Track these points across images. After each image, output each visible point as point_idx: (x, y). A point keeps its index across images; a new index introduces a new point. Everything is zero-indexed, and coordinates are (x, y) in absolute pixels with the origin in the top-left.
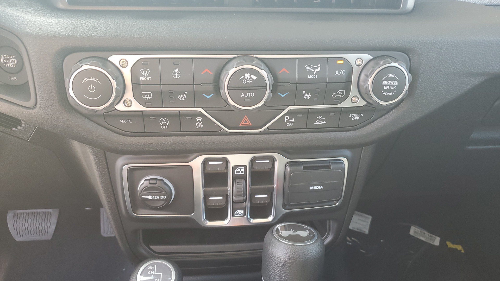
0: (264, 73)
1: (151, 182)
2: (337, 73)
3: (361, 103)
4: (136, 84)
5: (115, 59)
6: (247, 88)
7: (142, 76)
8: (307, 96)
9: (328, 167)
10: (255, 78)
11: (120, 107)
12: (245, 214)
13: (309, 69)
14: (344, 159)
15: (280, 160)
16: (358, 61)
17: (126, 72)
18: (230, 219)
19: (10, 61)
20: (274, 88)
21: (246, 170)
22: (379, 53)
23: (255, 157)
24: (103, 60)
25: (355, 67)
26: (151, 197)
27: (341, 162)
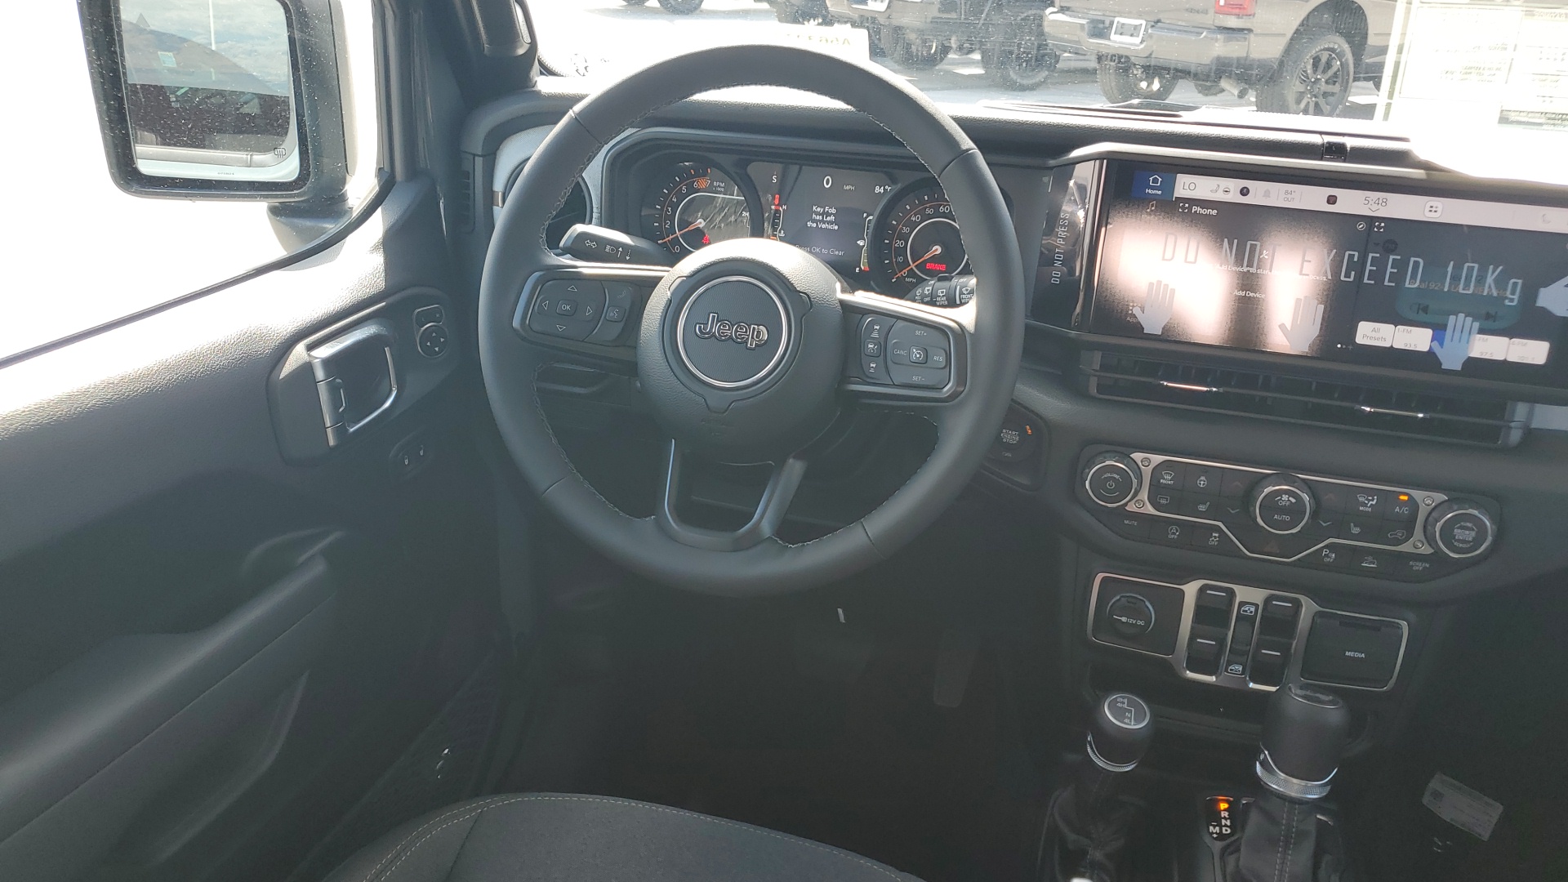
0: (1306, 497)
1: (1130, 600)
2: (1397, 510)
3: (1426, 550)
4: (1156, 485)
5: (1138, 456)
6: (1283, 510)
7: (1164, 479)
8: (1356, 530)
9: (1376, 628)
10: (1293, 500)
11: (1131, 507)
12: (1243, 672)
13: (1362, 499)
14: (1404, 624)
15: (1308, 607)
16: (1426, 500)
17: (1147, 472)
18: (1221, 674)
19: (1011, 437)
20: (1315, 515)
21: (1257, 610)
22: (1459, 494)
23: (1273, 595)
24: (1125, 457)
25: (1422, 506)
26: (1124, 619)
27: (1399, 627)
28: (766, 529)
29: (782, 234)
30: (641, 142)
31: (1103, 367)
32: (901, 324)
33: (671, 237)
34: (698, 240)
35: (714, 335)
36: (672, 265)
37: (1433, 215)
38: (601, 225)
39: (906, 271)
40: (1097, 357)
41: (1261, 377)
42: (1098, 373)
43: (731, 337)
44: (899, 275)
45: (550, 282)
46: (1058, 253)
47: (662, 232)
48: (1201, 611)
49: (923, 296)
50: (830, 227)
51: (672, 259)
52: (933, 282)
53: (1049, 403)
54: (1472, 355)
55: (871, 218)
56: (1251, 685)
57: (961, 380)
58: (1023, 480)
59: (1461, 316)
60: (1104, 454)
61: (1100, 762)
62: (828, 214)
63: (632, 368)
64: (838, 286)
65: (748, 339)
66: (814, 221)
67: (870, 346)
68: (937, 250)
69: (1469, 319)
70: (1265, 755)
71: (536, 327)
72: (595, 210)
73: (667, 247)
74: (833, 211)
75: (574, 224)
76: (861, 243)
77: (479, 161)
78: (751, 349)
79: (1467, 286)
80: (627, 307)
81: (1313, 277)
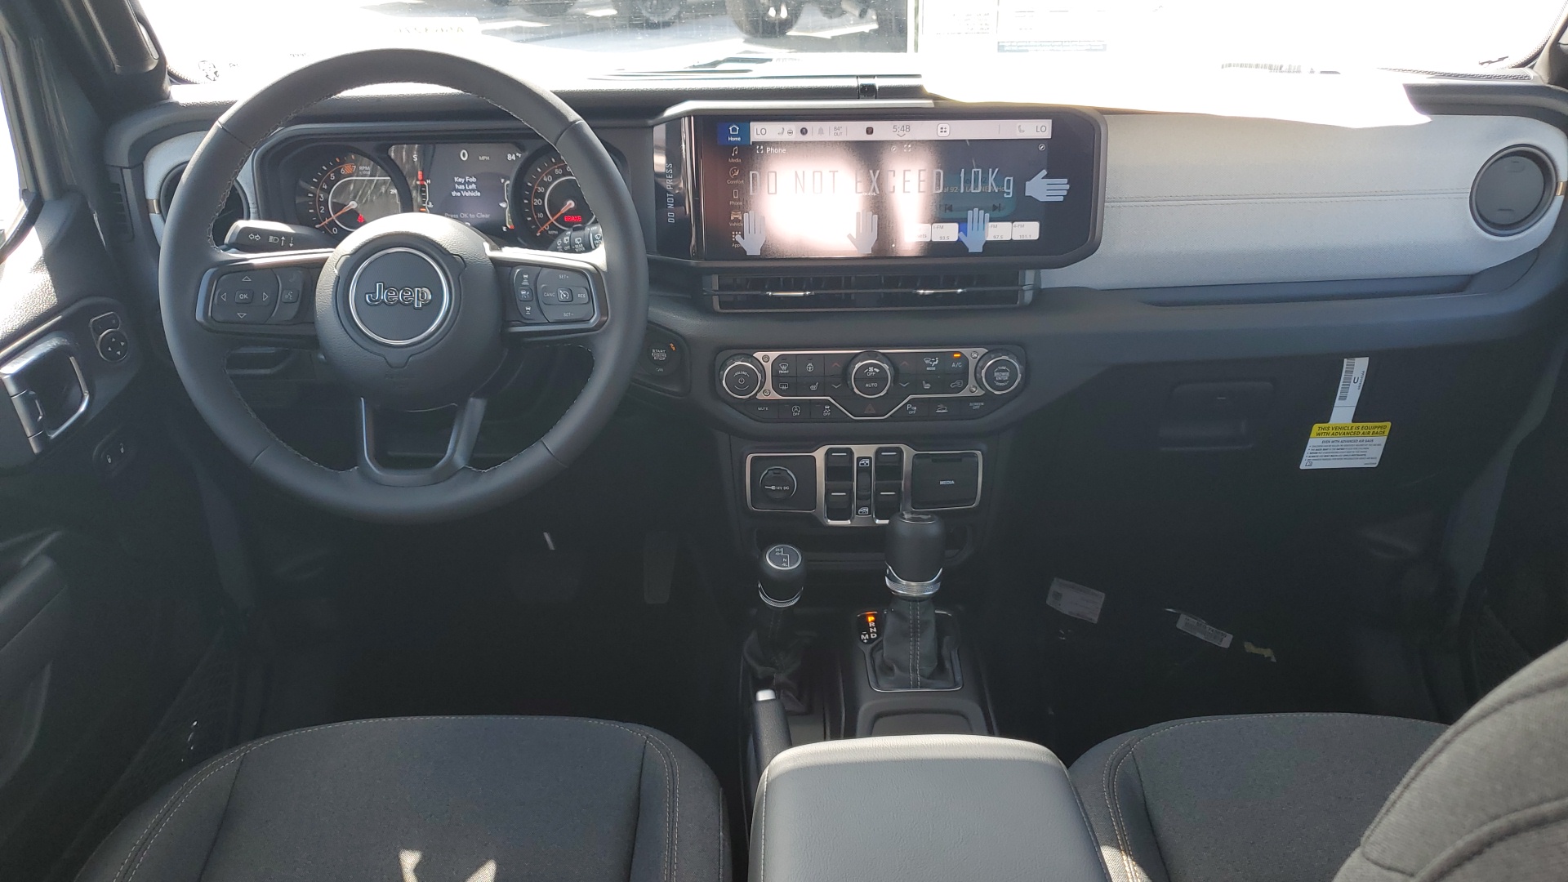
0: (886, 367)
1: (776, 471)
2: (954, 365)
3: (979, 392)
4: (776, 376)
5: (759, 355)
6: (871, 379)
7: (781, 369)
8: (927, 386)
9: (960, 460)
10: (878, 371)
11: (761, 396)
12: (870, 510)
13: (927, 362)
14: (979, 453)
15: (908, 453)
16: (973, 354)
17: (768, 366)
18: (853, 518)
19: (659, 355)
20: (895, 380)
21: (871, 462)
22: (995, 346)
23: (880, 448)
24: (750, 358)
25: (970, 359)
26: (773, 488)
27: (974, 456)
28: (460, 461)
29: (431, 205)
30: (286, 139)
31: (721, 288)
32: (545, 271)
33: (327, 221)
34: (355, 221)
35: (383, 301)
36: (335, 247)
37: (943, 134)
38: (259, 218)
39: (547, 225)
40: (715, 278)
41: (843, 279)
42: (717, 293)
43: (399, 301)
44: (542, 229)
45: (224, 277)
46: (669, 197)
47: (317, 216)
48: (830, 471)
49: (563, 245)
50: (473, 194)
51: (334, 241)
52: (569, 233)
53: (685, 323)
54: (989, 239)
55: (508, 182)
56: (878, 521)
57: (604, 311)
58: (676, 389)
59: (976, 210)
60: (733, 357)
61: (771, 603)
62: (470, 183)
63: (314, 342)
64: (486, 245)
65: (414, 301)
66: (458, 190)
67: (523, 293)
68: (570, 204)
69: (982, 212)
70: (890, 570)
71: (219, 318)
72: (251, 206)
73: (326, 232)
74: (473, 180)
75: (236, 220)
76: (503, 205)
77: (127, 174)
78: (418, 309)
79: (976, 187)
80: (300, 290)
81: (866, 194)
